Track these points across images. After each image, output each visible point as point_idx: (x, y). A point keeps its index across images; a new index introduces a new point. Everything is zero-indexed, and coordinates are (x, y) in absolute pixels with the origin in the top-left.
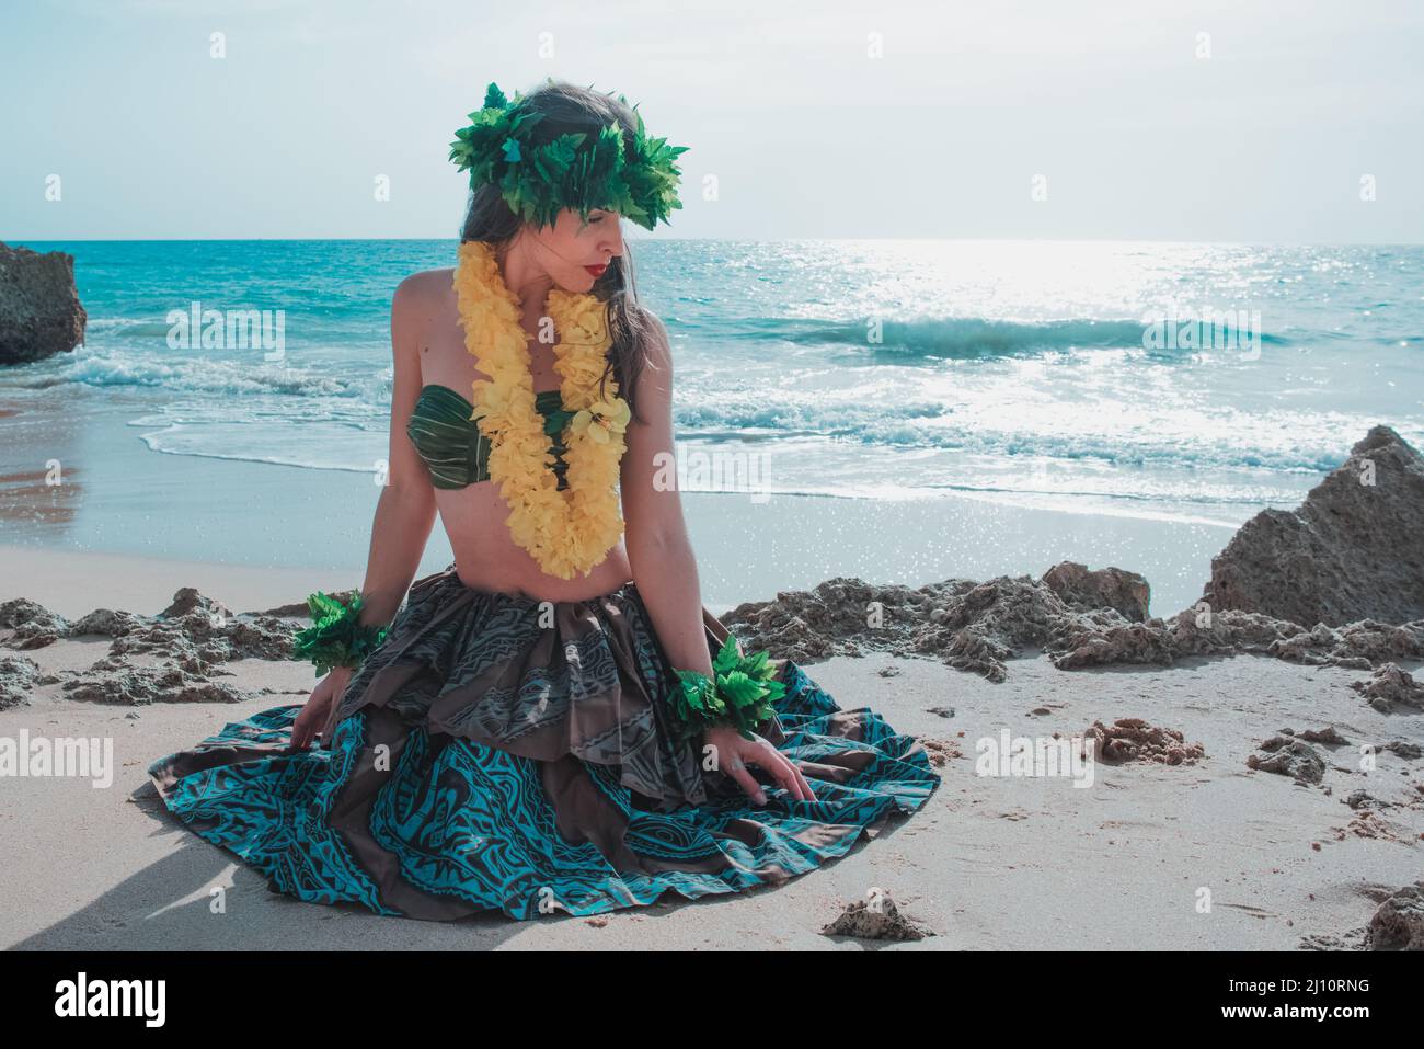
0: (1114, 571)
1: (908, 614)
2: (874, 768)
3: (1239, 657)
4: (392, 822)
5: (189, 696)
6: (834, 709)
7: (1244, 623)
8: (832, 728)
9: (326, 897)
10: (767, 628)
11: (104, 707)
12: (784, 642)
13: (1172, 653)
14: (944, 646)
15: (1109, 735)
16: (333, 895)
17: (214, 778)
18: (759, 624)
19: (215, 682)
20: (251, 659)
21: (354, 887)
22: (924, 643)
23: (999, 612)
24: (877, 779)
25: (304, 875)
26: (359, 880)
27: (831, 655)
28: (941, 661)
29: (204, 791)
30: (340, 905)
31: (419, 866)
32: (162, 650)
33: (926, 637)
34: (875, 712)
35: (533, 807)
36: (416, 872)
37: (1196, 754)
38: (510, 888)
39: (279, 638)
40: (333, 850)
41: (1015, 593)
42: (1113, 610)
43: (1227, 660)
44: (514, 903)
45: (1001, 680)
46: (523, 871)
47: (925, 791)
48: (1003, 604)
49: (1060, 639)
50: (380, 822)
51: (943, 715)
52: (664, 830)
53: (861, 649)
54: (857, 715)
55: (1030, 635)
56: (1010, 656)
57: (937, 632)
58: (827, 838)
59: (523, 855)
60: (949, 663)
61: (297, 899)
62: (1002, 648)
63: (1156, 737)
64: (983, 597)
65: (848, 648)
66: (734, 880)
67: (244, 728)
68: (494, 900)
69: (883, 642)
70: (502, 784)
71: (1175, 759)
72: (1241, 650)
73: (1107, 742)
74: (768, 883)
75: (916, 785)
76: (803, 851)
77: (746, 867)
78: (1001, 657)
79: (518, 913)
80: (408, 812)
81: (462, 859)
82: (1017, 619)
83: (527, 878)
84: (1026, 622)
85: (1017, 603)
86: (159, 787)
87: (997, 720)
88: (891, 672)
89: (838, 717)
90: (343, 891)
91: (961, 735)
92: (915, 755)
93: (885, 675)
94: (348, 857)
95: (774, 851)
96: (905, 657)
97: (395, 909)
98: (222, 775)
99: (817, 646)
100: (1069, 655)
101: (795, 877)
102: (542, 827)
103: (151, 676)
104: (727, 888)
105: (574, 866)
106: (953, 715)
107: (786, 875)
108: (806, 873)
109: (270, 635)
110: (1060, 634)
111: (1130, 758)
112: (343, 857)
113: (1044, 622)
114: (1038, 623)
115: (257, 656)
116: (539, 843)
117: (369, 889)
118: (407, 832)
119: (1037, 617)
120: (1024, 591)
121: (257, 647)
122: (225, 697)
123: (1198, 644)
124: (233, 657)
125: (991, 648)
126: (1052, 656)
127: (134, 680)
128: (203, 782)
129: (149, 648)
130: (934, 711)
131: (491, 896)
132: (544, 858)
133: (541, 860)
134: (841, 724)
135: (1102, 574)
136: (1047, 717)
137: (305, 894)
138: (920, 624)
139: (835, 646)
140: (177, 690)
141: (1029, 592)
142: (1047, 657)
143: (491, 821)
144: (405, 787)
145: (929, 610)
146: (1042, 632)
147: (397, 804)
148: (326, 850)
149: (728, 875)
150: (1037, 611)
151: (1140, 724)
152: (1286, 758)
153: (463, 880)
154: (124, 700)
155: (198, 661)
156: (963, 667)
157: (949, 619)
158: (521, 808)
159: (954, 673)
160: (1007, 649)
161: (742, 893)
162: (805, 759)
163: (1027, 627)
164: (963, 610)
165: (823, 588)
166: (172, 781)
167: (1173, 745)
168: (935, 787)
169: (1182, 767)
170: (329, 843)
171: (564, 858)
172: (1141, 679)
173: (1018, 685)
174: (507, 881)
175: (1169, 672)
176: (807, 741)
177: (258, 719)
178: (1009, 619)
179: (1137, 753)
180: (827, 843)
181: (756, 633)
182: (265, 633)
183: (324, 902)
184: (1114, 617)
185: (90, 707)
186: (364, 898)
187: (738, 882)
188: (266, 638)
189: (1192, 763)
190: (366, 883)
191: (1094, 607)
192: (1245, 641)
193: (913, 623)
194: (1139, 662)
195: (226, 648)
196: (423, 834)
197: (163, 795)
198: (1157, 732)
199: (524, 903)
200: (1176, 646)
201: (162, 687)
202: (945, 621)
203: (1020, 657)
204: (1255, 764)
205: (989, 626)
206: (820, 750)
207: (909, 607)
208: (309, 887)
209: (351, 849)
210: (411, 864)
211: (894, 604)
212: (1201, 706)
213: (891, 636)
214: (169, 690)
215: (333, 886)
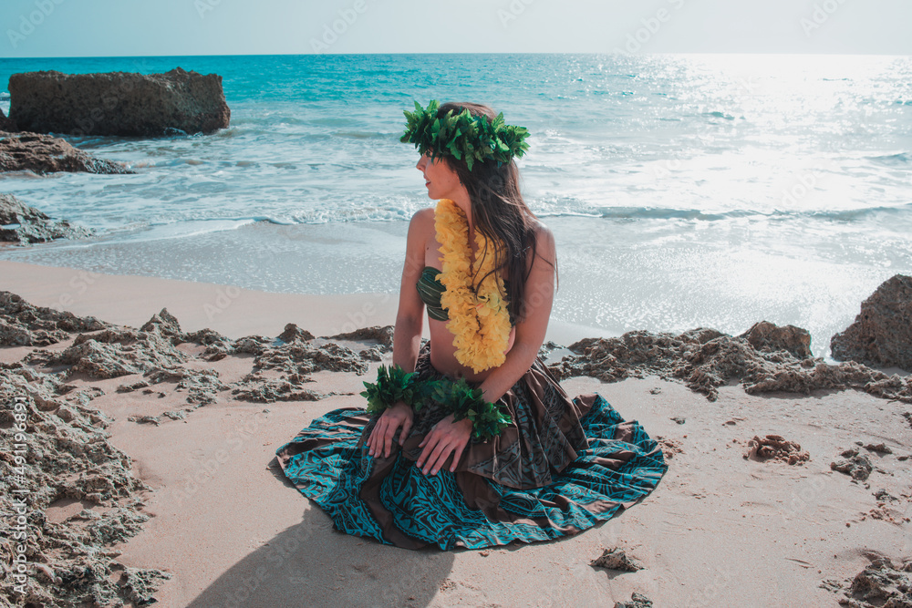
0: (791, 327)
1: (672, 353)
2: (635, 460)
3: (847, 391)
4: (391, 494)
5: (294, 398)
6: (620, 420)
7: (853, 370)
8: (616, 434)
9: (358, 533)
10: (594, 359)
11: (252, 404)
12: (602, 368)
13: (810, 388)
14: (687, 374)
15: (761, 444)
16: (362, 532)
17: (307, 456)
18: (591, 355)
19: (306, 387)
20: (324, 371)
21: (372, 529)
22: (678, 372)
23: (718, 358)
24: (636, 466)
25: (349, 522)
26: (374, 525)
27: (627, 377)
28: (685, 384)
29: (302, 464)
30: (365, 537)
31: (403, 518)
32: (279, 367)
33: (679, 368)
34: (640, 424)
35: (452, 492)
36: (401, 522)
37: (805, 458)
38: (440, 534)
39: (338, 359)
40: (362, 510)
41: (729, 347)
42: (787, 352)
43: (840, 392)
44: (442, 541)
45: (714, 400)
46: (447, 524)
47: (659, 474)
48: (721, 353)
49: (750, 376)
50: (385, 494)
51: (679, 422)
52: (521, 501)
53: (643, 373)
54: (631, 426)
55: (735, 371)
56: (722, 384)
57: (686, 365)
58: (603, 508)
59: (446, 517)
60: (688, 386)
61: (346, 533)
62: (718, 380)
63: (786, 447)
64: (712, 348)
65: (636, 372)
66: (550, 533)
67: (321, 422)
68: (433, 539)
69: (656, 369)
70: (434, 483)
71: (793, 462)
72: (849, 387)
73: (760, 447)
74: (566, 535)
75: (655, 470)
76: (588, 516)
77: (558, 525)
78: (717, 385)
79: (443, 546)
80: (398, 490)
81: (419, 520)
82: (729, 362)
83: (448, 529)
84: (733, 363)
85: (729, 353)
86: (281, 461)
87: (706, 427)
88: (657, 391)
89: (621, 426)
90: (366, 531)
91: (685, 437)
92: (656, 452)
93: (653, 393)
94: (369, 514)
95: (573, 517)
96: (666, 380)
97: (389, 541)
98: (311, 455)
99: (620, 372)
100: (753, 386)
101: (582, 531)
102: (456, 502)
103: (275, 386)
104: (547, 538)
105: (472, 521)
106: (684, 422)
107: (576, 531)
108: (588, 529)
109: (334, 357)
110: (750, 372)
111: (770, 457)
112: (366, 514)
113: (743, 364)
114: (740, 364)
115: (327, 369)
116: (454, 510)
117: (378, 531)
118: (398, 500)
119: (739, 361)
120: (734, 346)
121: (327, 364)
122: (311, 398)
123: (825, 382)
124: (315, 370)
125: (712, 380)
126: (744, 385)
127: (266, 389)
128: (302, 459)
129: (273, 366)
130: (674, 419)
131: (432, 537)
132: (457, 519)
133: (455, 519)
134: (623, 431)
135: (784, 329)
136: (734, 426)
137: (348, 531)
138: (677, 359)
139: (630, 371)
140: (287, 395)
141: (736, 347)
142: (741, 385)
143: (429, 503)
144: (397, 476)
145: (683, 351)
146: (741, 370)
147: (393, 484)
148: (359, 511)
149: (548, 530)
150: (740, 358)
151: (779, 438)
152: (850, 465)
153: (419, 530)
154: (262, 401)
155: (298, 375)
156: (695, 390)
157: (693, 358)
158: (446, 493)
159: (690, 393)
160: (721, 380)
161: (553, 540)
162: (599, 455)
163: (733, 367)
164: (700, 354)
165: (626, 336)
166: (287, 457)
167: (794, 453)
168: (664, 472)
169: (796, 467)
170: (360, 507)
171: (468, 517)
172: (788, 404)
173: (722, 403)
174: (439, 530)
175: (806, 399)
176: (602, 444)
177: (329, 415)
178: (724, 362)
179: (775, 455)
180: (602, 511)
181: (589, 361)
182: (331, 356)
183: (358, 535)
184: (787, 356)
185: (246, 405)
186: (375, 535)
187: (552, 535)
188: (332, 359)
189: (801, 465)
190: (377, 528)
191: (778, 348)
192: (853, 381)
193: (673, 358)
194: (791, 392)
195: (312, 365)
196: (405, 503)
197: (283, 466)
198: (787, 444)
199: (446, 542)
200: (813, 383)
201: (280, 392)
202: (690, 359)
203: (727, 385)
204: (834, 467)
205: (712, 366)
206: (607, 450)
207: (672, 349)
208: (350, 527)
209: (370, 511)
210: (398, 517)
211: (664, 346)
212: (817, 424)
213: (660, 366)
214: (284, 394)
215: (362, 528)
